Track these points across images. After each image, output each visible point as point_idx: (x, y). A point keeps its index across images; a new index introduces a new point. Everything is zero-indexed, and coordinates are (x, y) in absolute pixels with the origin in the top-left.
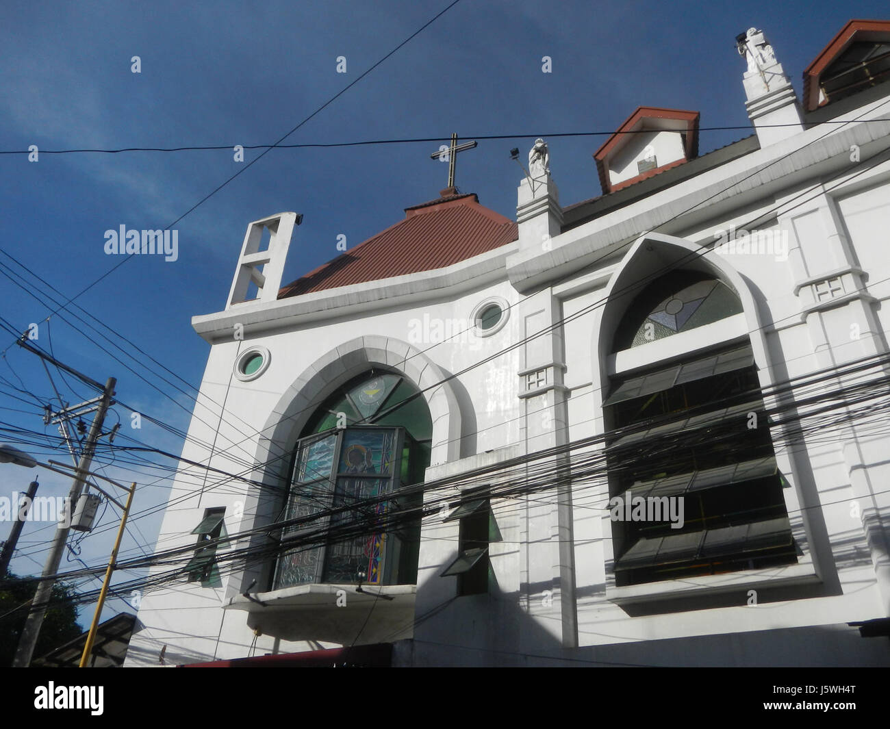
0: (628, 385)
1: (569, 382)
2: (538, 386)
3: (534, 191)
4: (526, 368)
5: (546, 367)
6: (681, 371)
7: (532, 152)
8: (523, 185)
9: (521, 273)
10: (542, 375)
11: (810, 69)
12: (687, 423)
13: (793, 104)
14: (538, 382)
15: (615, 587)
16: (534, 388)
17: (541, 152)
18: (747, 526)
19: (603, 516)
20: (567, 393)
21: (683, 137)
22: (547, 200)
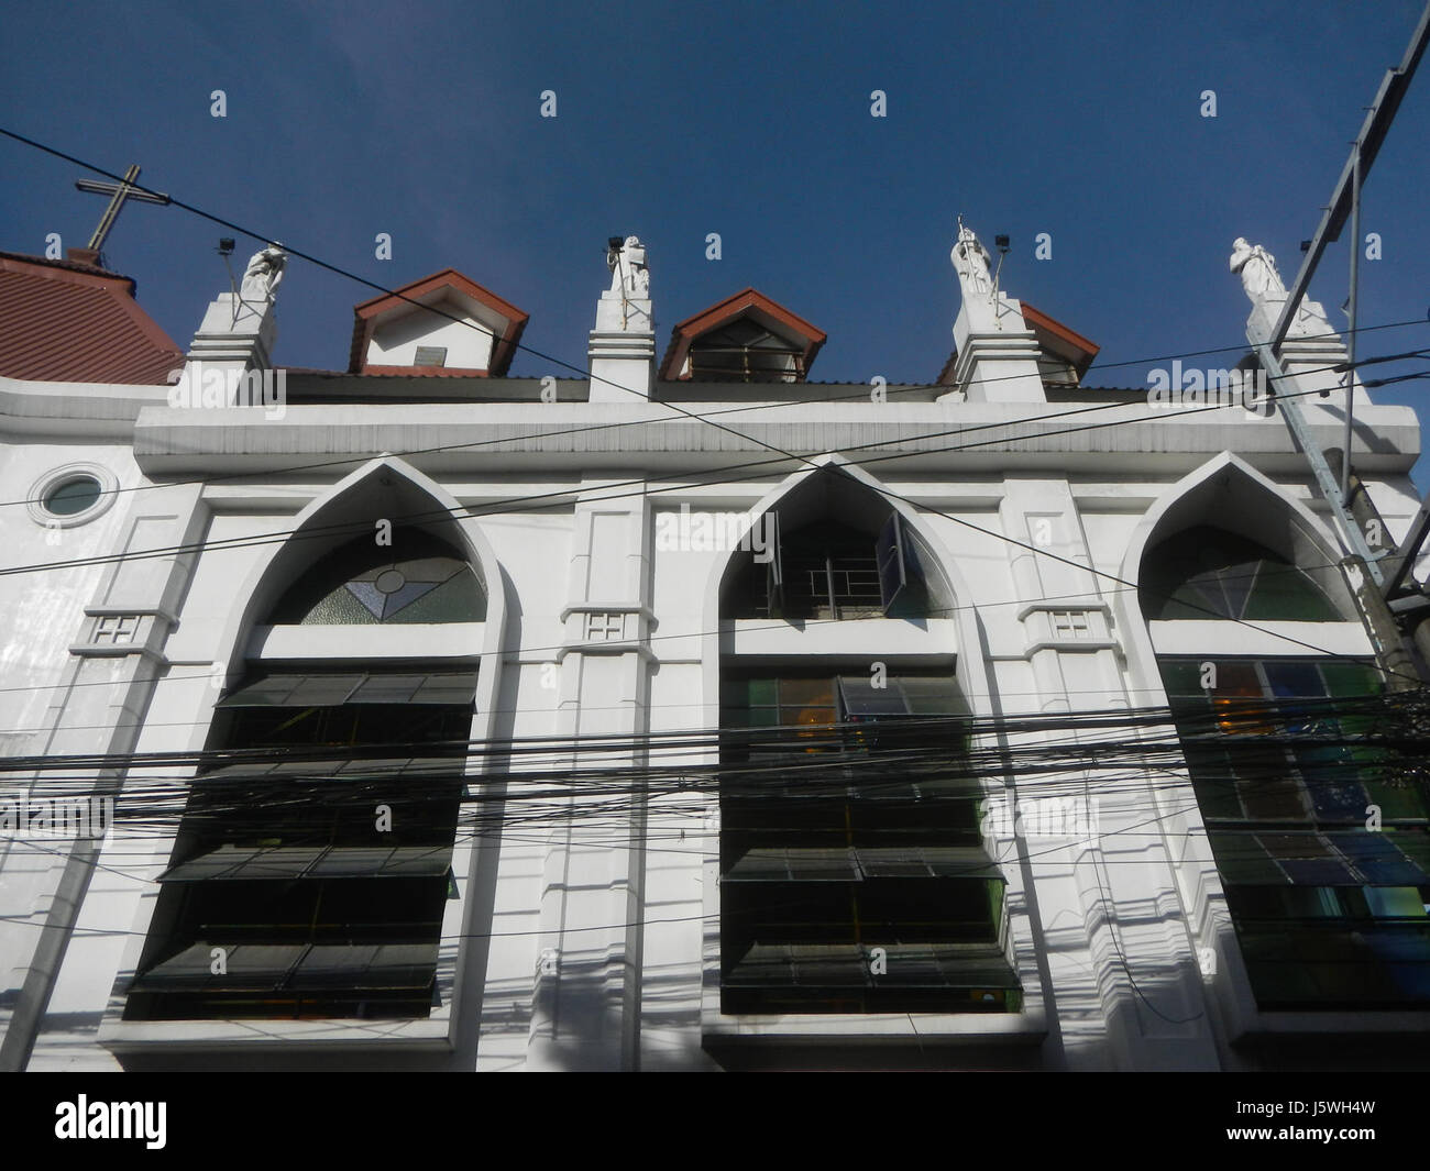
0: (272, 682)
1: (174, 649)
2: (114, 641)
3: (235, 320)
4: (104, 603)
5: (142, 614)
6: (364, 683)
7: (257, 257)
8: (222, 302)
9: (159, 444)
10: (128, 625)
11: (685, 326)
12: (344, 766)
13: (647, 361)
14: (117, 634)
15: (119, 1020)
16: (105, 643)
17: (273, 264)
18: (375, 948)
19: (146, 892)
20: (163, 667)
21: (496, 340)
22: (251, 342)
